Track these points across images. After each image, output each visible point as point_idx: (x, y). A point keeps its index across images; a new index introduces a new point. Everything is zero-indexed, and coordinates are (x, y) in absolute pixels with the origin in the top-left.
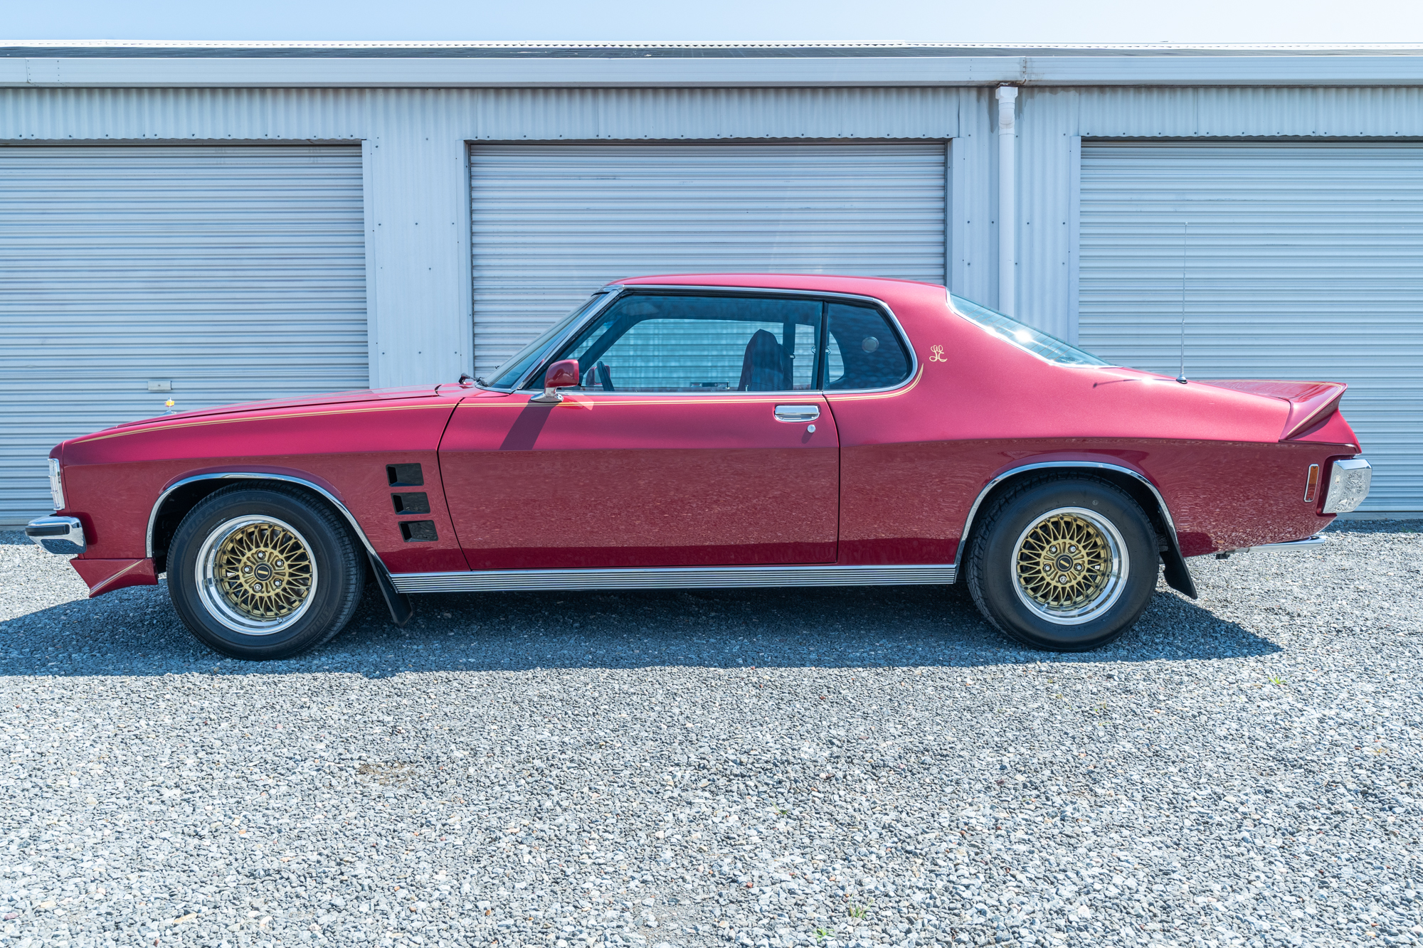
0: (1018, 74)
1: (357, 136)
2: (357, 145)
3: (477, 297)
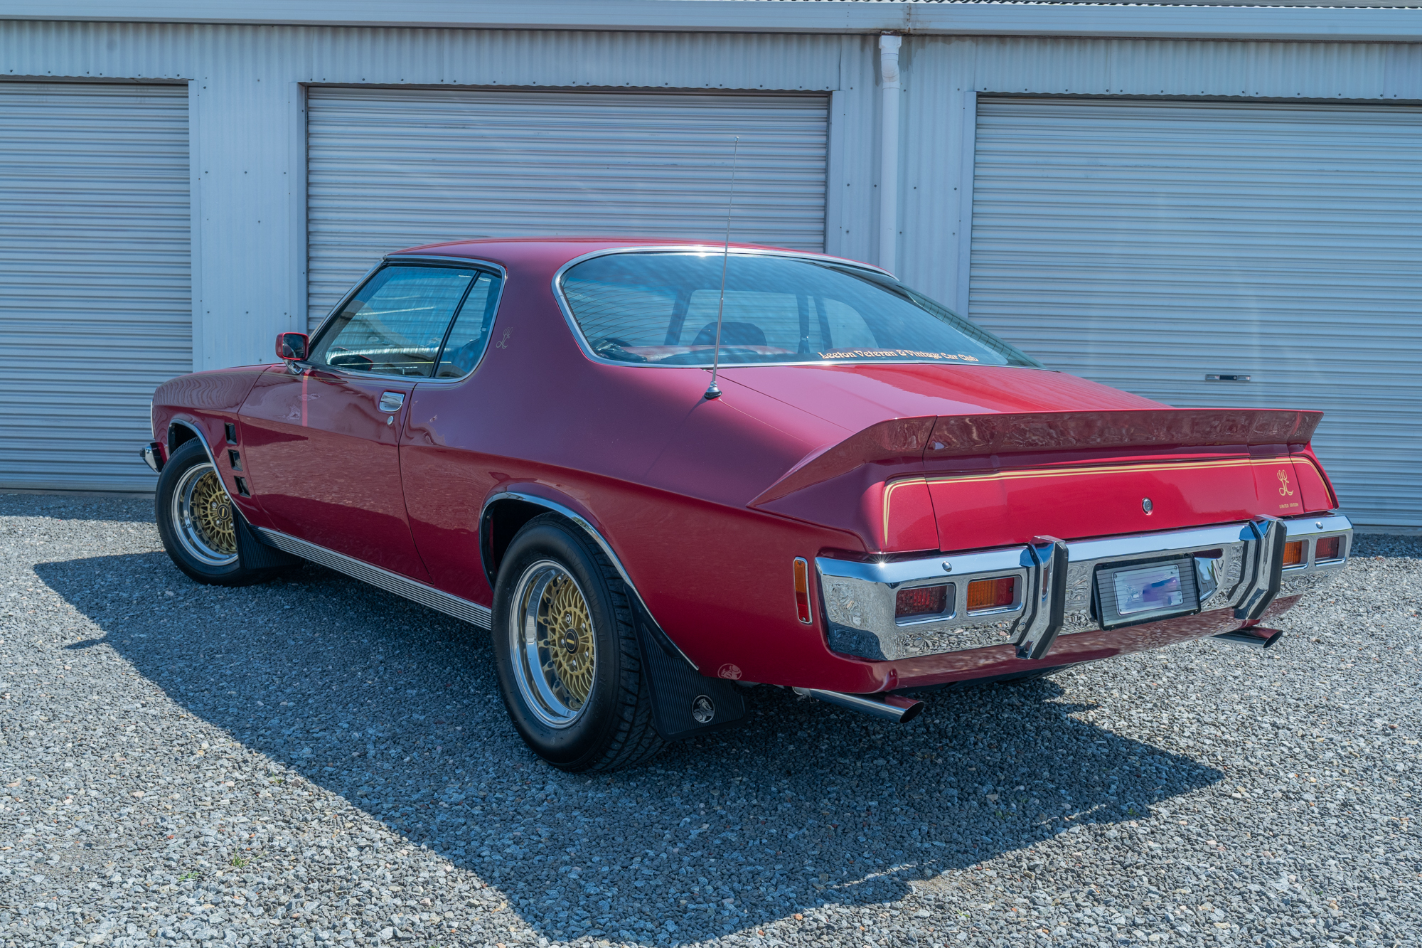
0: (901, 22)
1: (183, 76)
2: (183, 84)
3: (313, 254)
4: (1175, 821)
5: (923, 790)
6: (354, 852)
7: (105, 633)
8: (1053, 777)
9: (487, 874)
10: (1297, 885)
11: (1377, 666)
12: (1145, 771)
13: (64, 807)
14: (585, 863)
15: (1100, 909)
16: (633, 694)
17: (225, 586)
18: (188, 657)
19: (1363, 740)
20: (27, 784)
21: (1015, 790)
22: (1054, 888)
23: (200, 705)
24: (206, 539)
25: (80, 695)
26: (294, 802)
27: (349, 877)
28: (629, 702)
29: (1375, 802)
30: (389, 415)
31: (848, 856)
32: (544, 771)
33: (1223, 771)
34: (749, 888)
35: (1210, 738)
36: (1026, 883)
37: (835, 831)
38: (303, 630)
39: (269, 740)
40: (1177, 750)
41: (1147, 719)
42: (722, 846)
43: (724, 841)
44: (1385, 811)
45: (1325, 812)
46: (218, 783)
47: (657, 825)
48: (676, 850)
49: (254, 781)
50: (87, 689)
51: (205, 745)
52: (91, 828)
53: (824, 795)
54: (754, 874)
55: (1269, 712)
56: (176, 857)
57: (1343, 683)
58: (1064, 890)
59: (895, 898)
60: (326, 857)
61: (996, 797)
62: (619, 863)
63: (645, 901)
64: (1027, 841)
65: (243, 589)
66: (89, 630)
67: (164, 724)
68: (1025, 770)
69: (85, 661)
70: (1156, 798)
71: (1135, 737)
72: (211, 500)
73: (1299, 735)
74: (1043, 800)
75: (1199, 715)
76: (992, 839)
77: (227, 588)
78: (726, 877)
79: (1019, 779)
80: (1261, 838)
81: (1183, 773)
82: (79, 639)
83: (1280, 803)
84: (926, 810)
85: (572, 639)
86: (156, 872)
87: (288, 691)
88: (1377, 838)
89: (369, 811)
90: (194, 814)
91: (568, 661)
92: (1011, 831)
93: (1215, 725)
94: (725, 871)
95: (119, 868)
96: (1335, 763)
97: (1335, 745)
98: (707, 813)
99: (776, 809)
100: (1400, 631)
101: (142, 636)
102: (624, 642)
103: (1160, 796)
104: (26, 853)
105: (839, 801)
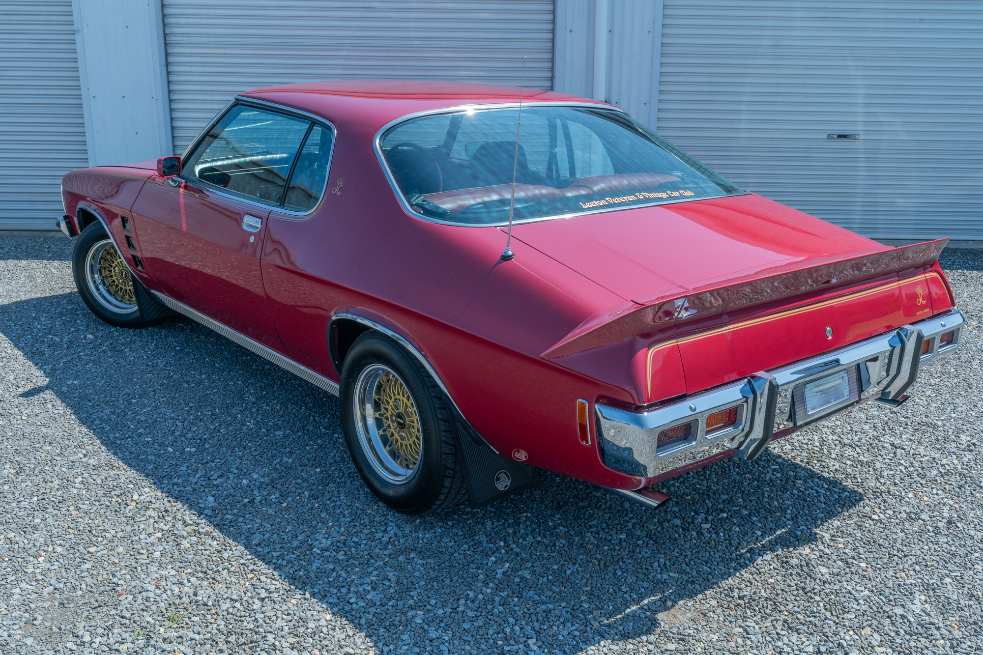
3: (170, 51)
4: (835, 545)
5: (656, 520)
6: (257, 605)
7: (48, 380)
8: (745, 503)
9: (356, 622)
10: (926, 606)
11: (956, 380)
12: (808, 494)
13: (39, 565)
14: (425, 606)
15: (794, 637)
16: (451, 470)
17: (130, 328)
18: (111, 403)
19: (955, 456)
20: (8, 541)
21: (720, 516)
22: (759, 616)
23: (127, 453)
24: (113, 293)
25: (37, 446)
26: (208, 552)
27: (257, 630)
28: (448, 475)
29: (971, 518)
30: (251, 234)
31: (611, 590)
32: (385, 513)
33: (863, 493)
34: (545, 627)
35: (850, 459)
36: (739, 613)
37: (599, 565)
38: (193, 372)
39: (182, 489)
40: (828, 472)
41: (804, 442)
42: (521, 584)
43: (522, 578)
44: (978, 527)
45: (937, 531)
46: (149, 535)
47: (472, 565)
48: (489, 591)
49: (176, 532)
50: (41, 440)
51: (136, 497)
52: (62, 585)
53: (587, 529)
54: (548, 612)
55: (888, 431)
56: (128, 615)
57: (934, 399)
58: (766, 619)
59: (649, 632)
60: (238, 610)
61: (708, 526)
62: (450, 605)
63: (472, 642)
64: (736, 570)
65: (144, 331)
66: (35, 377)
67: (104, 474)
68: (724, 497)
69: (36, 411)
70: (819, 522)
71: (798, 461)
72: (114, 265)
73: (911, 454)
74: (741, 527)
75: (840, 437)
76: (710, 568)
77: (131, 330)
78: (528, 616)
79: (721, 506)
80: (896, 558)
81: (835, 496)
82: (29, 387)
83: (906, 523)
84: (661, 542)
85: (402, 419)
86: (115, 631)
87: (189, 436)
88: (976, 555)
89: (263, 560)
90: (136, 568)
91: (399, 432)
92: (723, 561)
93: (852, 446)
94: (525, 610)
95: (87, 628)
96: (939, 481)
97: (937, 464)
98: (506, 551)
99: (554, 545)
100: (968, 345)
101: (75, 382)
102: (443, 434)
103: (821, 519)
104: (16, 614)
105: (599, 534)
